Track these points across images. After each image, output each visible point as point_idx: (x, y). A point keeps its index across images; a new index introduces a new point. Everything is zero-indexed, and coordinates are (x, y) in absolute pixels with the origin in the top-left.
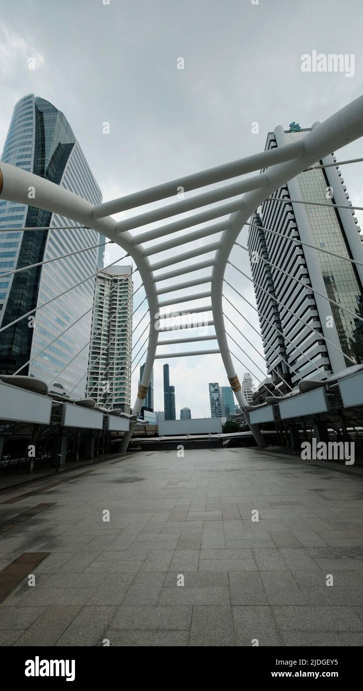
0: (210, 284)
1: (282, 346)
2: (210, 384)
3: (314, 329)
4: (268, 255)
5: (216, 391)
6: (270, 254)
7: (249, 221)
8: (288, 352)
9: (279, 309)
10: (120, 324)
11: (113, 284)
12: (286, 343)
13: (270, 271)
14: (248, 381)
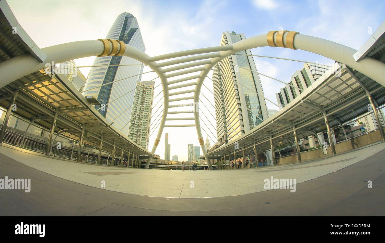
0: (194, 93)
1: (225, 127)
2: (189, 145)
3: (240, 119)
4: (221, 83)
5: (192, 148)
6: (223, 83)
7: (213, 68)
8: (227, 130)
9: (225, 109)
10: (145, 112)
11: (144, 90)
12: (227, 126)
13: (222, 90)
14: (208, 144)
